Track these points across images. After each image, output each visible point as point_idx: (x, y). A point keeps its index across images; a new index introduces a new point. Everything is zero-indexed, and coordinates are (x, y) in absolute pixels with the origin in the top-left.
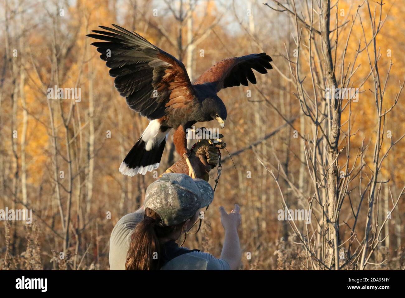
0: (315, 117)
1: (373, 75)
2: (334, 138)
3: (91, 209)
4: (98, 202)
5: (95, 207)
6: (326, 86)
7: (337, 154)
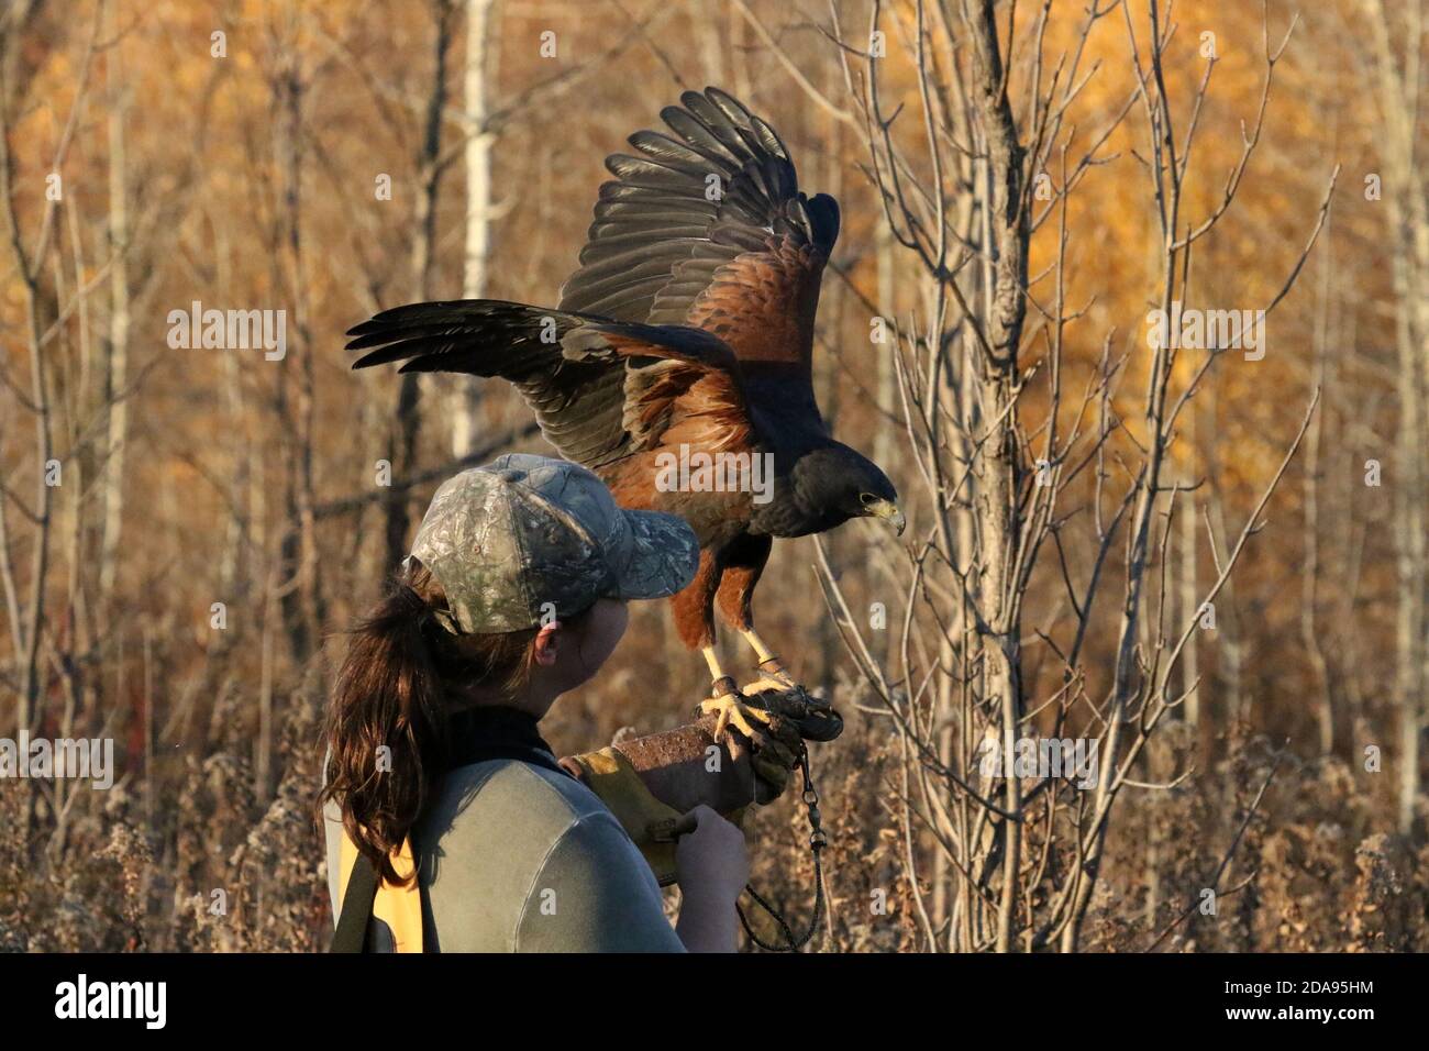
0: (936, 252)
1: (1146, 101)
2: (1005, 326)
3: (117, 581)
4: (141, 558)
5: (133, 574)
6: (976, 137)
7: (1015, 385)
